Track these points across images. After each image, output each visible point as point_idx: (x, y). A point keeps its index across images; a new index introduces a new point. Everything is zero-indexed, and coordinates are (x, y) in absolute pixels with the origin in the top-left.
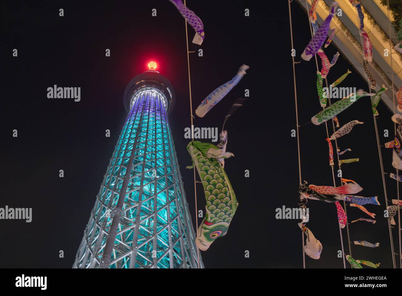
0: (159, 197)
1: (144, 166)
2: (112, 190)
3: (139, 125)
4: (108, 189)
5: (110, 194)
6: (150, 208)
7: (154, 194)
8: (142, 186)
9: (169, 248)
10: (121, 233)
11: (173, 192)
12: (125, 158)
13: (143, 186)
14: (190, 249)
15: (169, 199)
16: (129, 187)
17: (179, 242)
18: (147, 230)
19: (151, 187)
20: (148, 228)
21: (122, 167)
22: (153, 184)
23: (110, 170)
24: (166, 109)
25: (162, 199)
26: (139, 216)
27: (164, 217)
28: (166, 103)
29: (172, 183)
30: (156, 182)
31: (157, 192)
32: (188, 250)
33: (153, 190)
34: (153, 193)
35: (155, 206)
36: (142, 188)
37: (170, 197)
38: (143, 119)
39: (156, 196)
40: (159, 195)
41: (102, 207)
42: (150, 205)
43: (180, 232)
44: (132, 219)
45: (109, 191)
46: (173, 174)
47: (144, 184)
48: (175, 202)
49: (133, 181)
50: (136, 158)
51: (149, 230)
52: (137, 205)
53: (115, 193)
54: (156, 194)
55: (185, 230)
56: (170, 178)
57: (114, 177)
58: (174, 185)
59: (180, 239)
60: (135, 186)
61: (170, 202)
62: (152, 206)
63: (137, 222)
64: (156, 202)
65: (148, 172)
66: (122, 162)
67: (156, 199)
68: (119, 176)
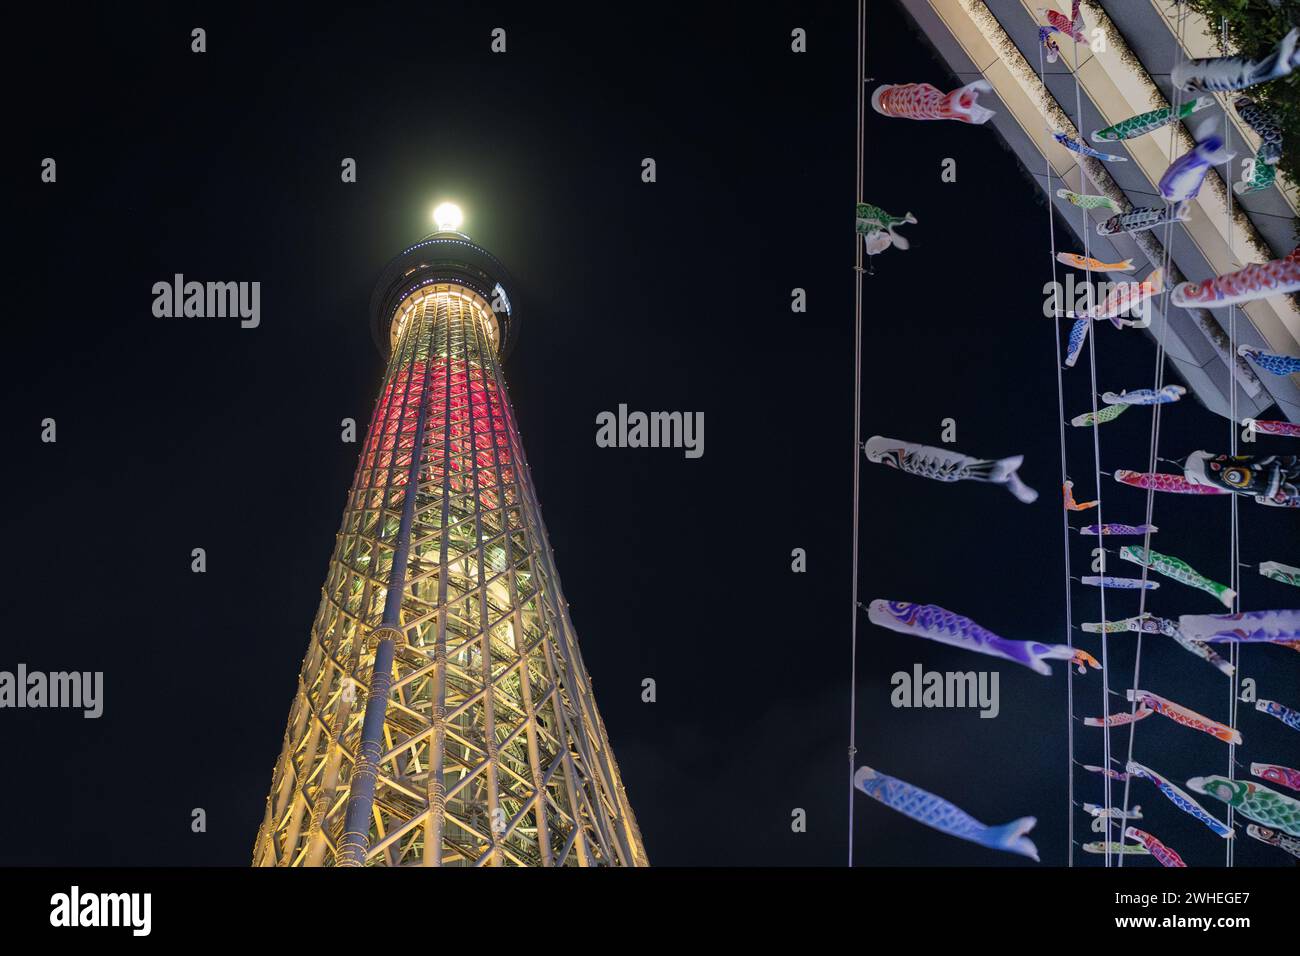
0: (491, 591)
1: (447, 511)
2: (363, 574)
3: (424, 395)
4: (353, 573)
5: (360, 584)
6: (468, 620)
7: (479, 584)
8: (444, 562)
9: (527, 718)
10: (399, 687)
11: (528, 576)
12: (391, 490)
13: (448, 564)
14: (578, 718)
15: (519, 593)
16: (409, 566)
17: (550, 701)
18: (465, 676)
19: (467, 565)
20: (468, 668)
21: (386, 513)
22: (474, 557)
23: (351, 519)
24: (496, 348)
25: (500, 594)
26: (442, 641)
27: (505, 639)
28: (494, 329)
29: (525, 555)
30: (481, 551)
31: (487, 578)
32: (572, 720)
33: (474, 571)
34: (476, 579)
35: (484, 616)
36: (445, 571)
37: (520, 588)
38: (433, 378)
39: (485, 590)
40: (493, 586)
41: (343, 619)
42: (468, 611)
43: (552, 676)
44: (423, 650)
45: (356, 578)
46: (524, 530)
47: (450, 558)
48: (533, 602)
49: (418, 551)
50: (422, 490)
51: (471, 673)
52: (437, 614)
53: (373, 583)
54: (482, 583)
55: (563, 671)
56: (517, 540)
57: (365, 539)
58: (529, 558)
59: (553, 694)
60: (424, 564)
61: (523, 603)
62: (475, 614)
63: (440, 655)
64: (485, 604)
65: (459, 528)
66: (385, 500)
67: (485, 596)
68: (379, 539)
